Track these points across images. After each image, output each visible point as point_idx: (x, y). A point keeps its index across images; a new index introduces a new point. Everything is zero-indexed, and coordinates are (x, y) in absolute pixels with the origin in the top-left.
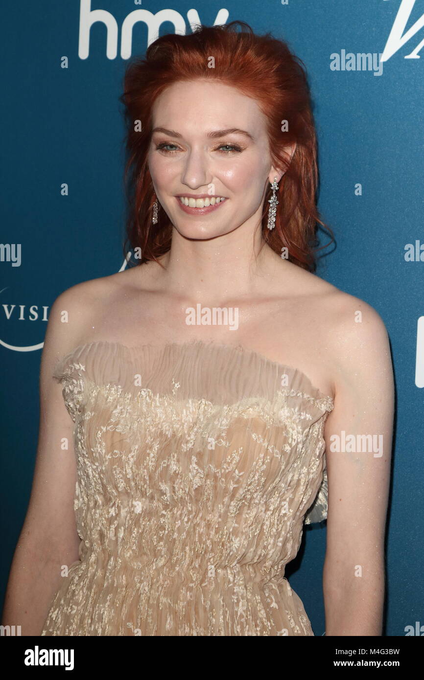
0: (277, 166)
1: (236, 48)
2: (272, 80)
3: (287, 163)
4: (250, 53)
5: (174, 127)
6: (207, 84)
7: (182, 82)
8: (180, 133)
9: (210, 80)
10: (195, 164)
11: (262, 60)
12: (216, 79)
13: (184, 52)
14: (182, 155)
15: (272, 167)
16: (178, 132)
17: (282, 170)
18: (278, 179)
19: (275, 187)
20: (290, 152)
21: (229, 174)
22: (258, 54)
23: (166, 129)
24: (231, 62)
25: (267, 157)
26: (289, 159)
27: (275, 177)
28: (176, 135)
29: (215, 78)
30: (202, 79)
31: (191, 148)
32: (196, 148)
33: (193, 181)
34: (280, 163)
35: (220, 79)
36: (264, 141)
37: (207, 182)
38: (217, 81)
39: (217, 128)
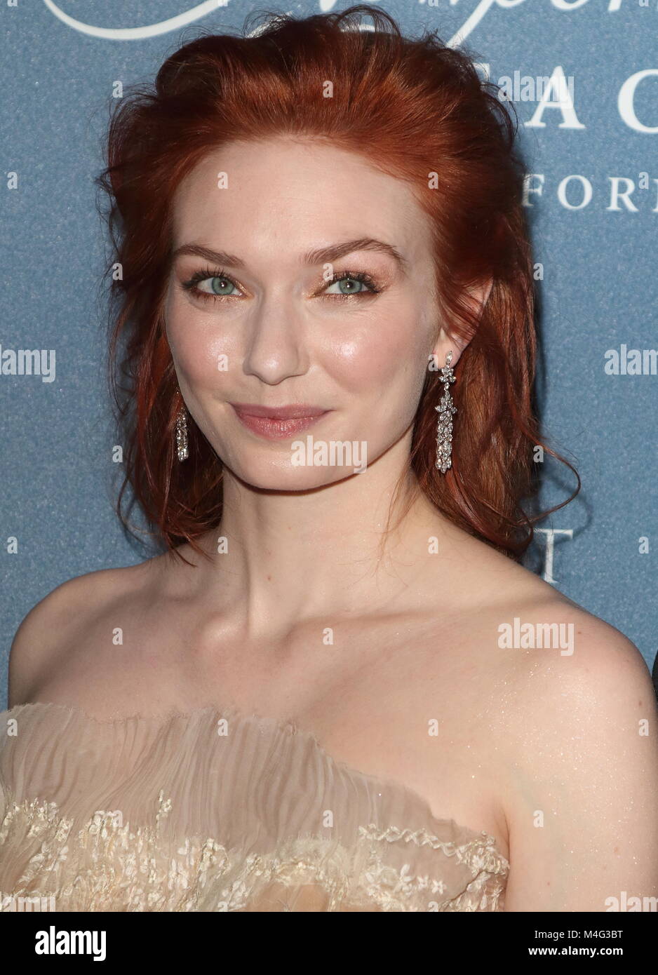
0: (452, 328)
1: (363, 65)
2: (438, 138)
3: (473, 321)
4: (394, 79)
5: (224, 243)
6: (299, 149)
7: (243, 143)
8: (239, 256)
9: (306, 138)
10: (273, 328)
11: (420, 93)
12: (318, 137)
13: (245, 76)
14: (242, 308)
15: (442, 332)
16: (236, 255)
17: (463, 337)
18: (453, 359)
19: (447, 377)
20: (479, 297)
21: (349, 350)
22: (412, 81)
23: (205, 247)
24: (352, 99)
25: (431, 311)
26: (477, 309)
27: (445, 354)
28: (231, 261)
29: (316, 134)
30: (287, 137)
31: (264, 291)
32: (277, 290)
33: (271, 364)
34: (459, 321)
35: (328, 136)
36: (425, 273)
37: (301, 369)
38: (323, 142)
39: (324, 242)
